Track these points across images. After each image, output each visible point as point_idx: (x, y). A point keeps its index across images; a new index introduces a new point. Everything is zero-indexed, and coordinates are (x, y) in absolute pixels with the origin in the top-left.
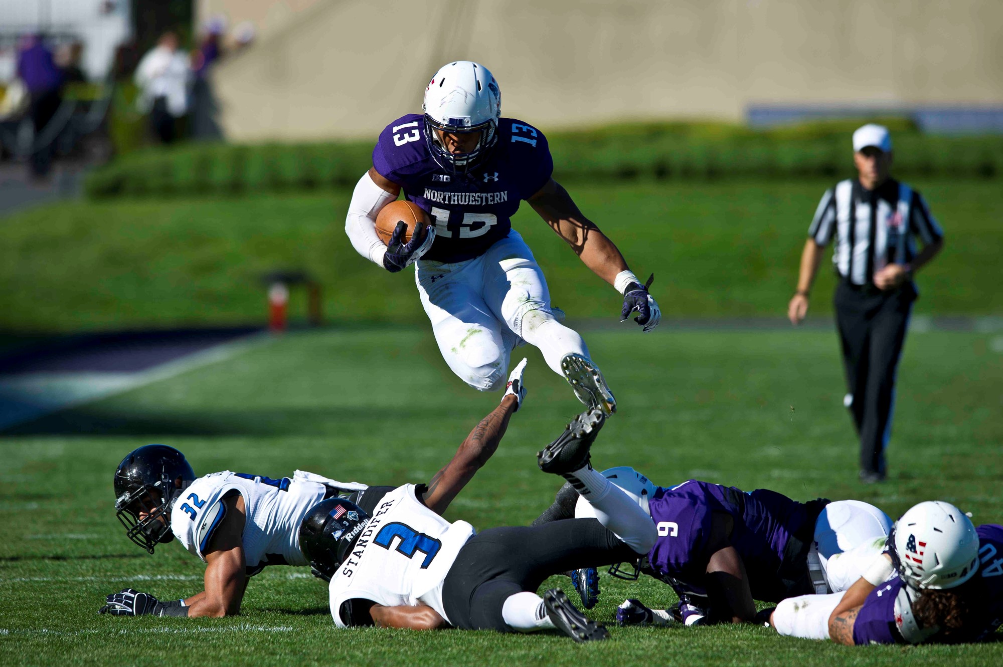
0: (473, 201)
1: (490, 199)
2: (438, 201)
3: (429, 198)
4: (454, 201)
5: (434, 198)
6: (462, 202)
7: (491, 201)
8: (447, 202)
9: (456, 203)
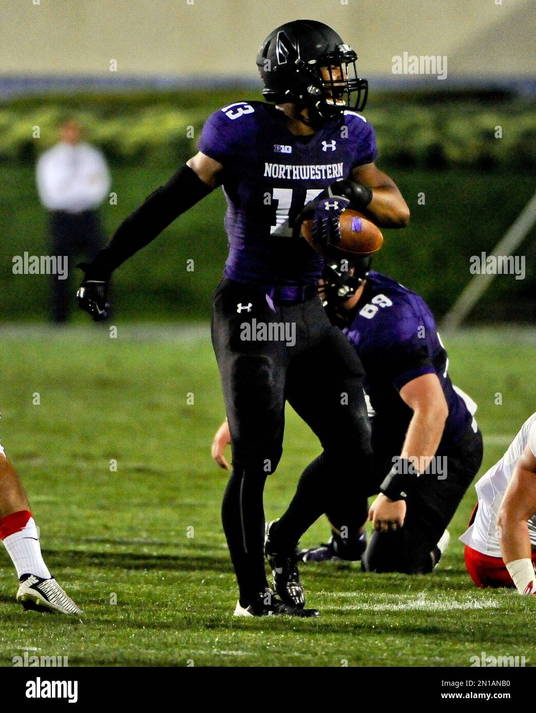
0: (313, 175)
1: (329, 172)
2: (280, 177)
3: (270, 176)
4: (296, 176)
5: (275, 174)
6: (303, 176)
7: (330, 174)
8: (289, 177)
9: (298, 178)
